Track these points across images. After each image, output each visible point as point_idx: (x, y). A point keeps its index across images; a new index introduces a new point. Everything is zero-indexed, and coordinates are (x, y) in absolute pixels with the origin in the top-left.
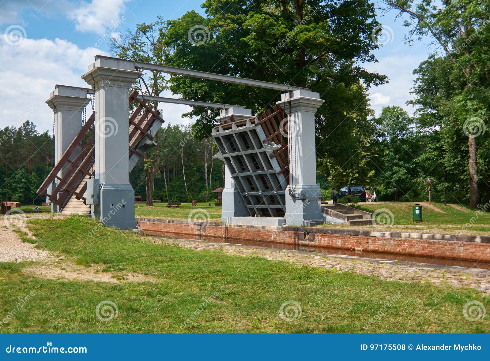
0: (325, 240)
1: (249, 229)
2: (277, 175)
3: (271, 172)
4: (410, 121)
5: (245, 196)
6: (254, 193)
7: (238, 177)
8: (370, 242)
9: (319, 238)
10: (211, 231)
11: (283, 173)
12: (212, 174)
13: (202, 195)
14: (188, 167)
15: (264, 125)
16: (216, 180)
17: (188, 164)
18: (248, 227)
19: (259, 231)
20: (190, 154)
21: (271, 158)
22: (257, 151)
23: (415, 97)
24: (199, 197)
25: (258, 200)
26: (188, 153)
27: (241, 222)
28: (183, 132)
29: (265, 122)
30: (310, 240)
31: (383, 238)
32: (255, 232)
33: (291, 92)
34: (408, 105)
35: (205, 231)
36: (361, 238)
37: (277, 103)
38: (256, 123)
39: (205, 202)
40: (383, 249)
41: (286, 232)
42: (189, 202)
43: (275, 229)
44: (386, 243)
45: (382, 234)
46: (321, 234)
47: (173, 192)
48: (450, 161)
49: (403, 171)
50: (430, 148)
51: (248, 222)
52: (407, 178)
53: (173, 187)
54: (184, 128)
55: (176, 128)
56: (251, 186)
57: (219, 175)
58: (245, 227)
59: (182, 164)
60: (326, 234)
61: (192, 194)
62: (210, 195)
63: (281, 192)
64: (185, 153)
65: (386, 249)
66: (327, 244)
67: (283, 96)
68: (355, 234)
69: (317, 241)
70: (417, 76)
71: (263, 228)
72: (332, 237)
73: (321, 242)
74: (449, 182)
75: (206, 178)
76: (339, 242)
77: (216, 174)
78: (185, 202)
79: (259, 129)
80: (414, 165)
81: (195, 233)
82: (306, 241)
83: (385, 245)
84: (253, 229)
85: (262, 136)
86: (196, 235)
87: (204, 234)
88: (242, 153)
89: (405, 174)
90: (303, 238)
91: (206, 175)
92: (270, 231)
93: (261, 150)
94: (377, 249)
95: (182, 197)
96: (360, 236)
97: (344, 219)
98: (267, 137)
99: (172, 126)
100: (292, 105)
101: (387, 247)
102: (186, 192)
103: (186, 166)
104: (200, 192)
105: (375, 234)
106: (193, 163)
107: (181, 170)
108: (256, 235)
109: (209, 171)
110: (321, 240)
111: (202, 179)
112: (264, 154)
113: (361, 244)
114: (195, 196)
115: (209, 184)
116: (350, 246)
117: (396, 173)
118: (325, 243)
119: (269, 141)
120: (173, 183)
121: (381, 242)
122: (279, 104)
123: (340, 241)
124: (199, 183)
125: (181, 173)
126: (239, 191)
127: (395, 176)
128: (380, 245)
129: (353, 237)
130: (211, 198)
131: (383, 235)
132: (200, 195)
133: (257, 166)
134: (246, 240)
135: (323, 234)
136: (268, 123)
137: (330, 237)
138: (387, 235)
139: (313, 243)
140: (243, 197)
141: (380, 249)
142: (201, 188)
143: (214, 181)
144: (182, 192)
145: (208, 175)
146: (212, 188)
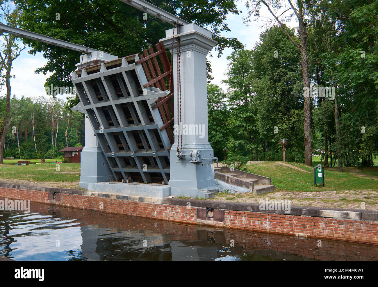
0: (242, 221)
1: (121, 200)
2: (159, 131)
3: (151, 127)
4: (224, 96)
5: (110, 158)
6: (123, 154)
7: (103, 134)
8: (323, 225)
9: (232, 216)
10: (67, 201)
11: (166, 129)
12: (57, 137)
13: (49, 153)
14: (38, 131)
15: (145, 65)
16: (60, 141)
17: (38, 128)
18: (118, 197)
19: (136, 203)
20: (40, 121)
21: (153, 109)
22: (134, 99)
23: (226, 78)
24: (46, 155)
25: (127, 161)
26: (38, 119)
27: (108, 190)
28: (34, 103)
29: (146, 62)
30: (216, 220)
31: (346, 220)
32: (129, 204)
33: (180, 26)
34: (222, 83)
35: (59, 200)
36: (305, 219)
37: (160, 40)
38: (136, 61)
39: (51, 159)
40: (347, 236)
41: (177, 207)
42: (38, 159)
43: (159, 203)
44: (351, 228)
45: (343, 214)
46: (235, 212)
47: (25, 151)
48: (263, 127)
49: (220, 135)
50: (241, 117)
51: (118, 190)
52: (223, 141)
53: (24, 147)
54: (35, 100)
55: (29, 100)
56: (119, 145)
57: (63, 138)
58: (115, 198)
59: (33, 129)
60: (243, 212)
61: (41, 153)
62: (56, 153)
63: (162, 153)
64: (36, 119)
65: (353, 237)
66: (244, 226)
67: (167, 32)
68: (294, 213)
69: (229, 221)
70: (229, 61)
71: (141, 199)
72: (252, 216)
73: (234, 223)
74: (254, 144)
75: (53, 140)
76: (265, 223)
77: (61, 137)
78: (35, 158)
79: (139, 70)
80: (228, 131)
81: (46, 202)
82: (209, 220)
83: (351, 231)
84: (126, 201)
85: (143, 80)
86: (47, 204)
87: (57, 203)
88: (112, 102)
89: (221, 137)
90: (205, 216)
91: (53, 138)
92: (151, 204)
93: (140, 98)
94: (335, 235)
95: (32, 155)
96: (302, 216)
97: (248, 187)
98: (148, 81)
99: (25, 98)
100: (181, 43)
101: (354, 234)
102: (36, 150)
103: (36, 130)
104: (47, 151)
105: (331, 214)
106: (42, 127)
107: (31, 133)
108: (131, 208)
109: (55, 134)
110: (234, 219)
111: (49, 140)
112: (144, 104)
113: (305, 227)
114: (43, 154)
115: (54, 145)
116: (285, 231)
117: (215, 136)
118: (241, 224)
119: (150, 86)
120: (25, 144)
121: (343, 226)
122: (163, 42)
123: (268, 222)
124: (47, 144)
125: (32, 136)
126: (103, 151)
127: (213, 139)
128: (341, 230)
129: (290, 218)
130: (56, 156)
131: (345, 216)
132: (47, 153)
133: (131, 119)
134: (116, 214)
135: (239, 212)
136: (150, 63)
137: (250, 216)
138: (353, 215)
139: (222, 223)
140: (107, 158)
141: (341, 235)
142: (48, 148)
143: (58, 142)
144: (32, 151)
145: (54, 137)
146: (57, 148)
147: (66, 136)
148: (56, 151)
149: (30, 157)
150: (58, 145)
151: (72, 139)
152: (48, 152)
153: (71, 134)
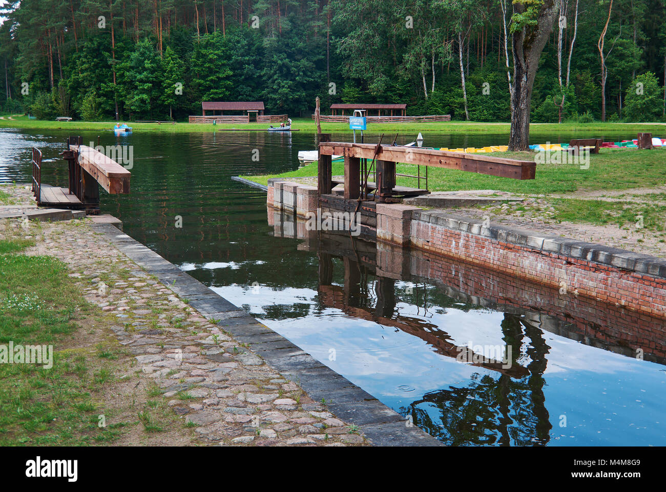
12: (574, 54)
13: (549, 104)
16: (582, 68)
24: (540, 109)
39: (556, 121)
47: (479, 97)
57: (591, 55)
62: (569, 104)
75: (560, 63)
77: (584, 53)
91: (559, 56)
95: (499, 109)
104: (543, 97)
107: (499, 45)
109: (566, 46)
111: (550, 65)
115: (564, 78)
120: (479, 75)
125: (501, 52)
130: (570, 112)
132: (544, 104)
142: (546, 88)
143: (577, 70)
144: (500, 97)
145: (565, 56)
146: (573, 87)
147: (601, 50)
148: (569, 99)
149: (494, 115)
150: (576, 79)
151: (621, 60)
152: (548, 100)
153: (616, 45)
